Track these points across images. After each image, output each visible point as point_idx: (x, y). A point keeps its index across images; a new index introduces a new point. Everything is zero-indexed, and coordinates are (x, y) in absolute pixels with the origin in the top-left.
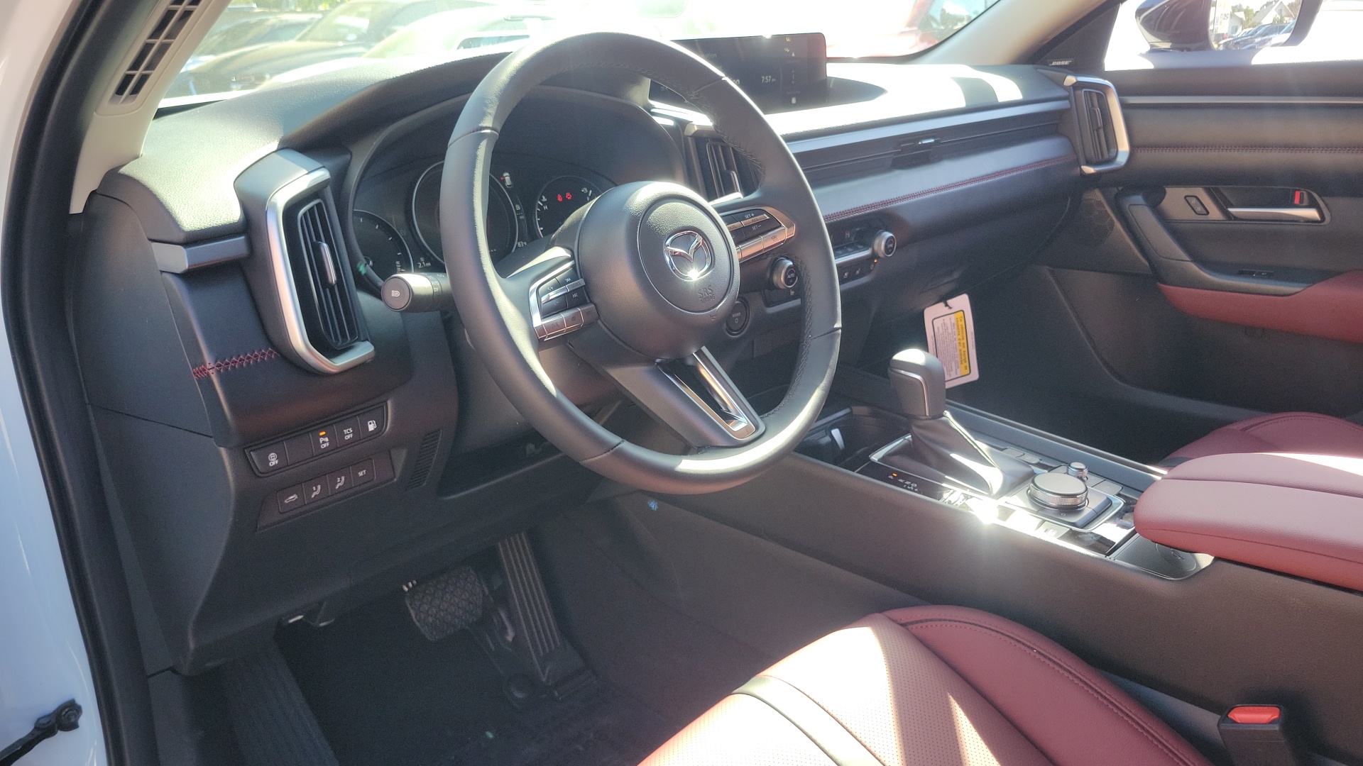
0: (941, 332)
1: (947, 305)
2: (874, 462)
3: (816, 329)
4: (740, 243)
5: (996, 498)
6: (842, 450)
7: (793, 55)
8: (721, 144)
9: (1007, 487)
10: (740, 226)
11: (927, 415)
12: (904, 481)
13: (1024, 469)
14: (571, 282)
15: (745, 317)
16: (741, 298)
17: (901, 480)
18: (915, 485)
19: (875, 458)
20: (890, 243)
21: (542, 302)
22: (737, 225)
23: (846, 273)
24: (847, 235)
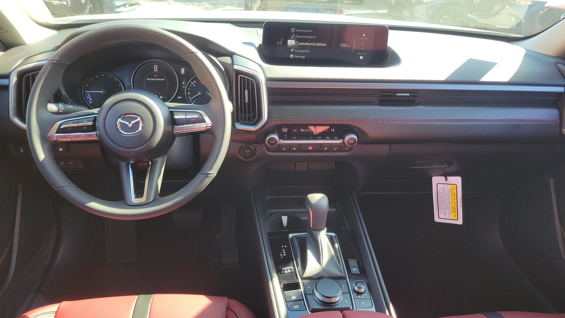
0: (441, 191)
1: (446, 179)
2: (288, 237)
3: (204, 171)
4: (183, 125)
5: (303, 279)
6: (285, 227)
7: (364, 35)
8: (246, 77)
9: (317, 277)
10: (185, 117)
11: (311, 227)
12: (284, 251)
13: (338, 273)
14: (85, 122)
15: (253, 153)
16: (251, 145)
17: (283, 250)
18: (285, 255)
19: (291, 236)
20: (351, 140)
21: (61, 128)
22: (184, 117)
23: (325, 148)
24: (332, 130)
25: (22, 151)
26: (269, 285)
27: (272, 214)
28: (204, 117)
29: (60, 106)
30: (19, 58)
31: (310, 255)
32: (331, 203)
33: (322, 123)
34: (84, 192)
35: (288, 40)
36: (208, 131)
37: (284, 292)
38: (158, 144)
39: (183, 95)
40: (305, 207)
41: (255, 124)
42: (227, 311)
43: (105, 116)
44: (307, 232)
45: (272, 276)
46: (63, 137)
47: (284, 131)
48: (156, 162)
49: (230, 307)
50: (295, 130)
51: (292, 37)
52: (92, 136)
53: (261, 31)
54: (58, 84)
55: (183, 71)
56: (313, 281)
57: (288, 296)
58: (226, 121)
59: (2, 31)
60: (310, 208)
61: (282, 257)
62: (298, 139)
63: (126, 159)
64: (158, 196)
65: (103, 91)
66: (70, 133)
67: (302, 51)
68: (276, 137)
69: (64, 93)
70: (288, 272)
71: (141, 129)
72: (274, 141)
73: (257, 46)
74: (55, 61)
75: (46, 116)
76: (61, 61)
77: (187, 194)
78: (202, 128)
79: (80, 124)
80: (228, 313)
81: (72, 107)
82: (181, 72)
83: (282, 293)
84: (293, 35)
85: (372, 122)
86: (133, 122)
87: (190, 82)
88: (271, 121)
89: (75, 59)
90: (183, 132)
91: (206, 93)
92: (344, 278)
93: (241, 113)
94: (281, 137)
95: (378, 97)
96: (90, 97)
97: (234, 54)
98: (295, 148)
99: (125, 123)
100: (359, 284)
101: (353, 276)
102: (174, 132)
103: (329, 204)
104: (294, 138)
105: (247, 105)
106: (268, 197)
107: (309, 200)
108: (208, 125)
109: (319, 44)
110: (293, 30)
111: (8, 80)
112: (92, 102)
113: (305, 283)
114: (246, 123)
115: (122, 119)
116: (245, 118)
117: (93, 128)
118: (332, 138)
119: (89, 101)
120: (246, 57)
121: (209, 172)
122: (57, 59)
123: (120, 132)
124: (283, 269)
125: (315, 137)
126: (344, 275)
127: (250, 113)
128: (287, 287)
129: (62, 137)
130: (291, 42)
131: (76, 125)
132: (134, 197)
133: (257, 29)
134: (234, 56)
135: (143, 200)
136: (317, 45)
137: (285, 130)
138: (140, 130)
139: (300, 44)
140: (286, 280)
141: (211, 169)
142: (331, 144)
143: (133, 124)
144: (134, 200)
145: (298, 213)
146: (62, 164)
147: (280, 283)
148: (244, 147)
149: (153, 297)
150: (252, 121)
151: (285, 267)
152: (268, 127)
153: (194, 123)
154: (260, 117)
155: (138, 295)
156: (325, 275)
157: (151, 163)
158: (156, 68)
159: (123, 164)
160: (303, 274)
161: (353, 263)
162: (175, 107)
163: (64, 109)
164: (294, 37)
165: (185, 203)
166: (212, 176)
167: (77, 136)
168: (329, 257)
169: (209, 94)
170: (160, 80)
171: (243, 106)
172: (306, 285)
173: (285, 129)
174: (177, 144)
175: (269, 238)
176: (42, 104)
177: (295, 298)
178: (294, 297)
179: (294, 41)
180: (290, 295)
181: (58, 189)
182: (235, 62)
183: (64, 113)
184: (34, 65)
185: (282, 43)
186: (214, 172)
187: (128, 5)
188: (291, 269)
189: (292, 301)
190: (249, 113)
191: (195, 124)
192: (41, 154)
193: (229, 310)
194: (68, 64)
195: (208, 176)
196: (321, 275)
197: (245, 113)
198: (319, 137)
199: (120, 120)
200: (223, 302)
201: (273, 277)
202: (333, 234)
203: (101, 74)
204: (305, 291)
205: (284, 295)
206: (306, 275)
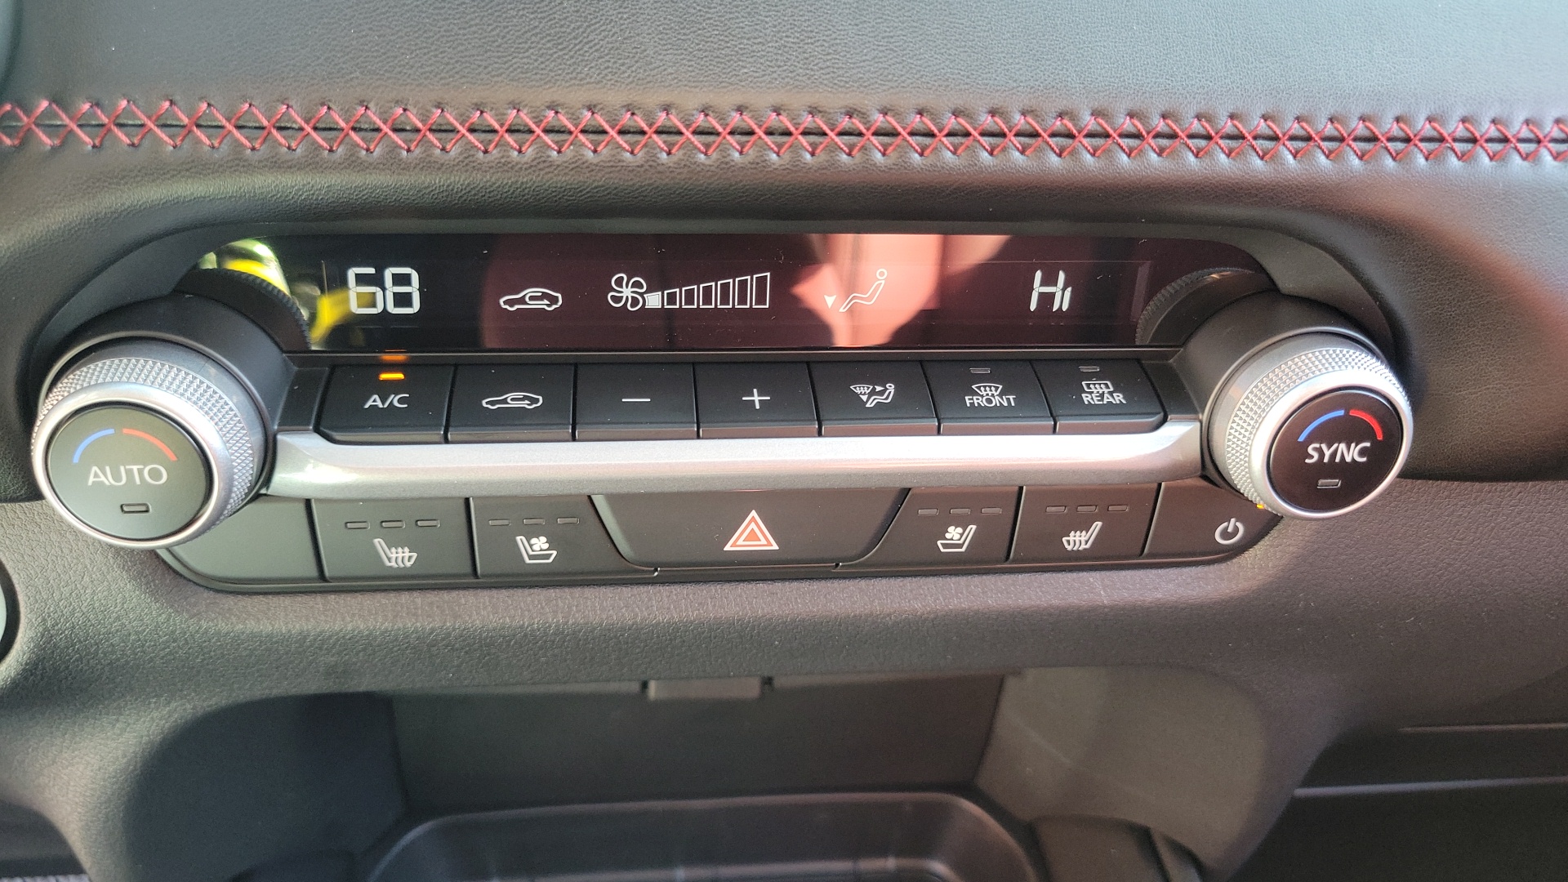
20: (1329, 433)
23: (953, 533)
24: (1038, 288)
62: (572, 416)
98: (540, 543)
118: (1047, 403)
142: (1023, 477)
198: (862, 390)
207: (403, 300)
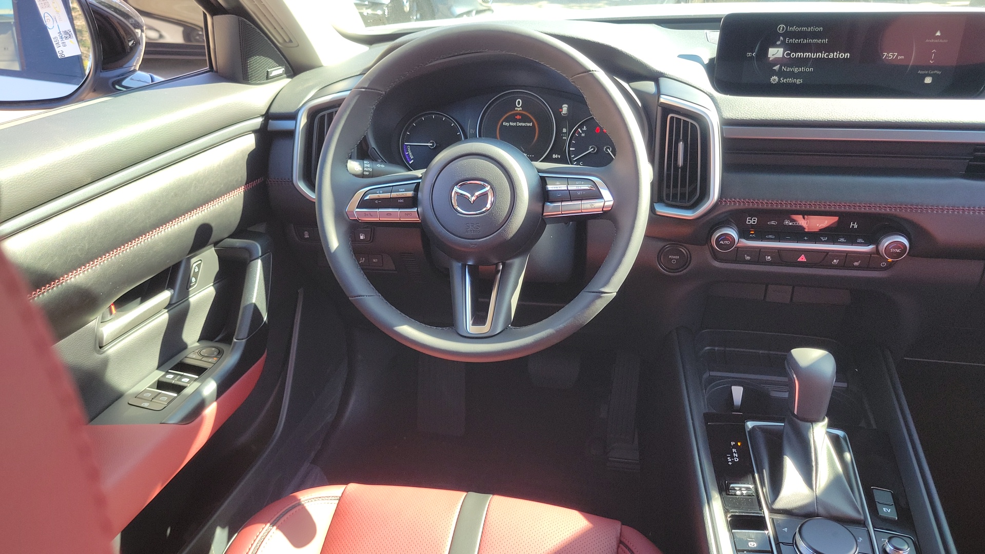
2: (743, 427)
3: (593, 286)
4: (562, 201)
5: (773, 511)
6: (737, 406)
7: (938, 34)
8: (683, 118)
9: (803, 512)
10: (566, 188)
11: (796, 413)
12: (735, 452)
13: (848, 511)
14: (401, 192)
15: (685, 261)
16: (683, 246)
17: (734, 450)
18: (737, 460)
19: (750, 424)
20: (894, 248)
21: (365, 199)
22: (564, 187)
23: (835, 261)
24: (852, 225)
25: (307, 236)
26: (704, 511)
27: (712, 380)
28: (601, 190)
29: (366, 165)
30: (312, 88)
31: (790, 468)
32: (841, 370)
33: (833, 209)
34: (393, 307)
35: (770, 49)
36: (606, 215)
37: (733, 531)
38: (516, 233)
39: (562, 153)
40: (785, 373)
41: (693, 206)
42: (618, 547)
43: (434, 181)
44: (786, 422)
45: (710, 495)
46: (368, 215)
47: (749, 222)
48: (511, 265)
49: (624, 540)
50: (773, 223)
51: (778, 43)
52: (410, 215)
53: (714, 36)
54: (366, 129)
55: (565, 109)
56: (794, 519)
57: (741, 540)
58: (640, 198)
59: (291, 45)
60: (795, 376)
61: (730, 463)
62: (779, 239)
63: (461, 257)
64: (510, 326)
65: (431, 143)
66: (379, 208)
67: (796, 70)
68: (733, 233)
69: (372, 144)
70: (742, 494)
71: (490, 206)
72: (729, 240)
73: (706, 61)
74: (364, 88)
75: (344, 178)
76: (372, 89)
77: (561, 326)
78: (595, 208)
79: (394, 195)
80: (620, 550)
81: (383, 166)
82: (562, 111)
83: (729, 530)
84: (781, 38)
85: (948, 212)
86: (477, 194)
87: (576, 130)
88: (725, 201)
89: (394, 85)
90: (560, 214)
91: (603, 148)
92: (862, 523)
93: (668, 186)
94: (744, 234)
95: (965, 159)
96: (410, 154)
97: (662, 75)
98: (769, 257)
99: (464, 195)
100: (895, 541)
101: (881, 522)
102: (544, 214)
103: (837, 372)
104: (770, 236)
105: (680, 170)
106: (706, 347)
107: (794, 359)
108: (607, 204)
109: (835, 54)
110: (781, 28)
111: (295, 122)
112: (412, 161)
113: (777, 520)
114: (678, 204)
115: (461, 187)
116: (675, 196)
117: (412, 202)
118: (852, 241)
119: (408, 160)
120: (685, 81)
121: (603, 290)
122: (366, 86)
123: (456, 210)
124: (731, 485)
125: (814, 237)
126: (862, 518)
127: (685, 186)
128: (737, 523)
129: (365, 214)
130: (775, 53)
131: (387, 195)
132: (471, 323)
133: (705, 31)
134: (662, 81)
135: (485, 329)
136: (831, 56)
137: (752, 221)
138: (489, 208)
139: (793, 55)
140: (739, 508)
141: (606, 283)
142: (847, 252)
143: (478, 197)
144: (471, 328)
145: (766, 383)
146: (363, 260)
147: (726, 512)
148: (668, 249)
149: (490, 499)
150: (688, 200)
151: (736, 483)
152: (719, 212)
153: (581, 200)
154: (705, 193)
155: (467, 491)
156: (821, 511)
157: (501, 267)
158: (519, 104)
159: (456, 266)
160: (774, 501)
161: (883, 496)
162: (550, 170)
163: (371, 170)
164: (783, 42)
165: (556, 341)
166: (607, 297)
167: (389, 214)
168: (832, 477)
169: (608, 150)
170: (523, 124)
171: (672, 173)
172: (779, 525)
173: (751, 219)
174: (548, 236)
175: (706, 423)
176: (341, 161)
177: (755, 546)
178: (752, 543)
179: (781, 50)
180: (744, 538)
181: (354, 298)
182: (663, 90)
183: (371, 175)
184: (332, 99)
185: (756, 55)
186: (612, 290)
187: (474, 12)
188: (748, 489)
189: (748, 551)
190: (683, 185)
191: (583, 202)
192: (334, 240)
193: (621, 545)
194: (381, 94)
195: (600, 297)
196: (811, 510)
197: (675, 186)
198: (822, 238)
199: (456, 189)
200: (612, 529)
201: (711, 499)
202: (840, 433)
203: (430, 114)
204: (777, 535)
205: (733, 536)
206: (781, 503)
207: (754, 222)
